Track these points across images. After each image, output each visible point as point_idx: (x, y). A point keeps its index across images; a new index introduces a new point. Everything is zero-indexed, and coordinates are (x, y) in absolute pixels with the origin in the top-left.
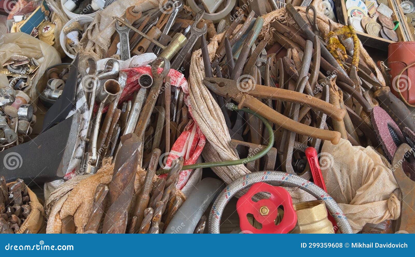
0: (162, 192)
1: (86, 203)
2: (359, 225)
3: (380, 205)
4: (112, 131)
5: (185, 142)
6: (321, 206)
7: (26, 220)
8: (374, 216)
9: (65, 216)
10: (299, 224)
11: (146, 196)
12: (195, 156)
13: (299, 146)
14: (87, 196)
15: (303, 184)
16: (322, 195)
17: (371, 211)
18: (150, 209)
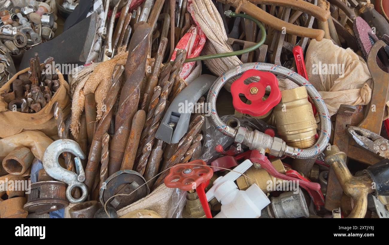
0: (169, 74)
1: (105, 80)
2: (334, 108)
3: (353, 92)
4: (125, 32)
5: (187, 41)
6: (302, 88)
7: (56, 92)
8: (348, 101)
9: (87, 92)
10: (283, 102)
11: (155, 77)
12: (197, 52)
13: (288, 45)
14: (106, 74)
15: (288, 74)
16: (304, 82)
17: (345, 97)
18: (158, 87)
